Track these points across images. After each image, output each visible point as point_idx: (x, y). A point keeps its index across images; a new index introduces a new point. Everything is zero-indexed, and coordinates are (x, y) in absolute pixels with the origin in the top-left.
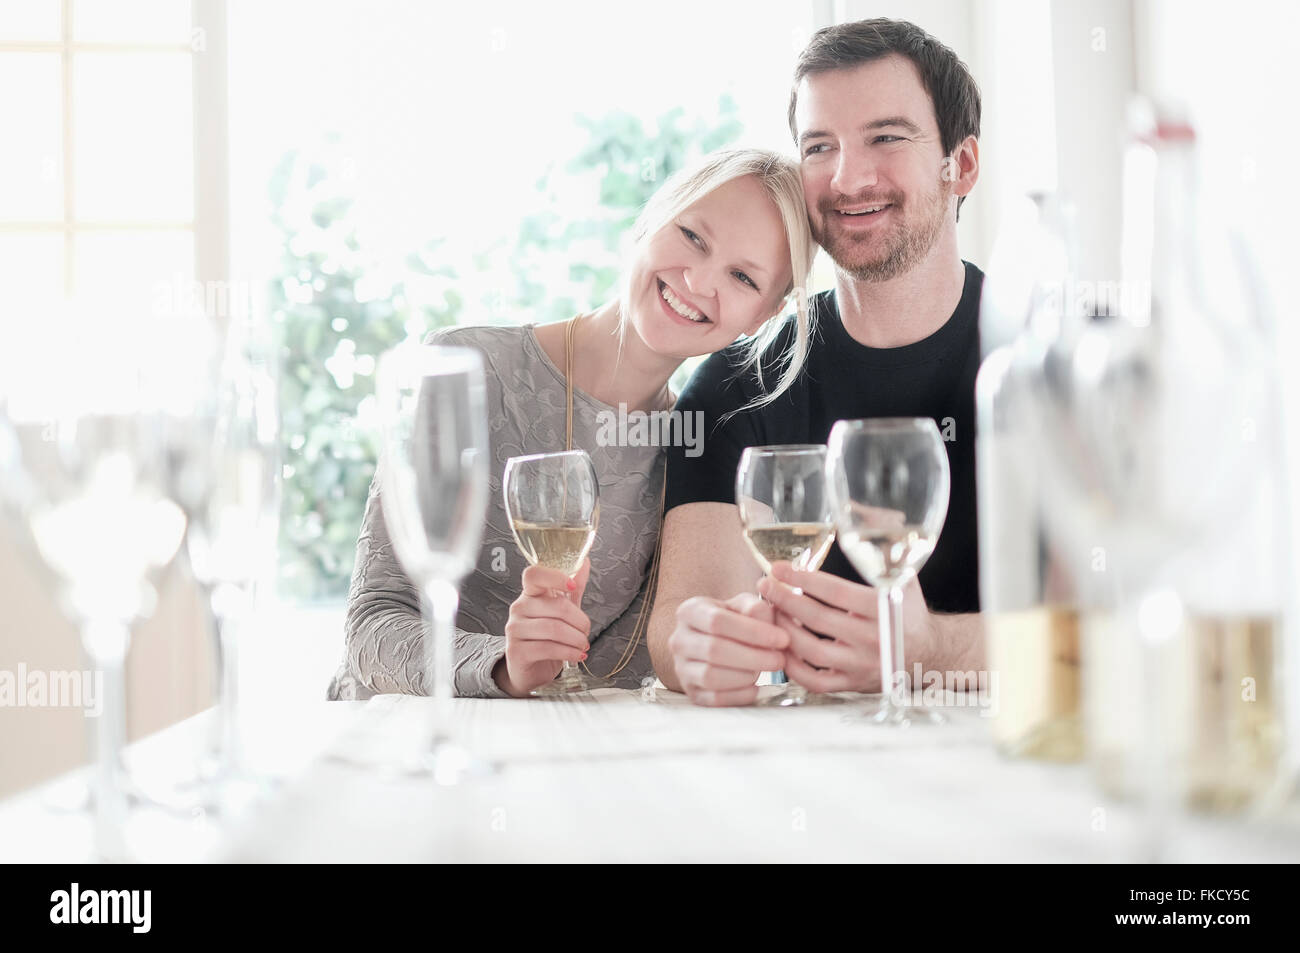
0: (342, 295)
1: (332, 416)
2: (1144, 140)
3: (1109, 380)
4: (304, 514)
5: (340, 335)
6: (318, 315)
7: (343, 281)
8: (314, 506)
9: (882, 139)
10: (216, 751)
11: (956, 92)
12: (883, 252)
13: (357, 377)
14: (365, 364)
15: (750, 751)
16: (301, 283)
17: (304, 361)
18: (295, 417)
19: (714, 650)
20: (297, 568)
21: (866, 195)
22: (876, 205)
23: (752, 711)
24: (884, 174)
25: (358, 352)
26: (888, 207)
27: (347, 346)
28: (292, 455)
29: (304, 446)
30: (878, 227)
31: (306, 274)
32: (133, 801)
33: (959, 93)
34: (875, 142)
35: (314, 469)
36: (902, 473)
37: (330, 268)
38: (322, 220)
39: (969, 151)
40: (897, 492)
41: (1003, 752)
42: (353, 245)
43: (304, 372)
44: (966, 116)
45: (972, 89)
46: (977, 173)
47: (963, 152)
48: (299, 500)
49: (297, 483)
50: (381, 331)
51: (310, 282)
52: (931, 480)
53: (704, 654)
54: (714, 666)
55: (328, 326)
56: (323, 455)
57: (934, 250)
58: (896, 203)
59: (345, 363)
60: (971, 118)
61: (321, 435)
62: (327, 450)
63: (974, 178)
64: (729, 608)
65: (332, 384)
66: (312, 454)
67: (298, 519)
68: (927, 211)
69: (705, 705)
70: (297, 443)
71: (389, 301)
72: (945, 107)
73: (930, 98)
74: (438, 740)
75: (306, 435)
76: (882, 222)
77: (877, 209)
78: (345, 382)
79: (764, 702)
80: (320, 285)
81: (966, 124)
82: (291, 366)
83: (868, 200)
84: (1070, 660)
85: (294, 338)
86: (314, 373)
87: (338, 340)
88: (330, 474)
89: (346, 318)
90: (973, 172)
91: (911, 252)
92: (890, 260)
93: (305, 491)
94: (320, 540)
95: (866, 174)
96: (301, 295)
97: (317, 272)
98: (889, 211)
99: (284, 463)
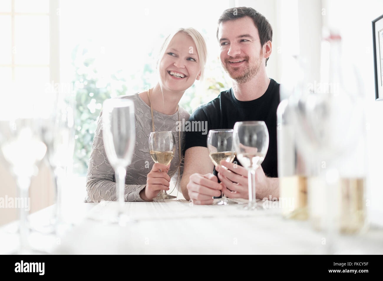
0: (92, 86)
1: (89, 121)
2: (327, 40)
3: (316, 109)
4: (81, 150)
5: (91, 98)
6: (85, 92)
7: (93, 82)
8: (84, 147)
9: (243, 41)
10: (55, 216)
11: (265, 28)
12: (243, 74)
13: (96, 110)
14: (99, 106)
15: (211, 217)
16: (80, 82)
17: (81, 105)
18: (78, 121)
19: (200, 189)
20: (79, 165)
21: (238, 57)
22: (241, 60)
23: (211, 206)
24: (243, 51)
25: (97, 103)
26: (244, 60)
27: (93, 101)
28: (77, 132)
29: (81, 130)
30: (241, 66)
31: (82, 80)
32: (31, 230)
33: (266, 28)
34: (240, 42)
35: (84, 137)
36: (255, 137)
37: (89, 78)
38: (86, 64)
39: (269, 45)
40: (254, 143)
41: (284, 218)
42: (95, 72)
43: (81, 108)
44: (268, 34)
45: (270, 27)
46: (271, 52)
47: (267, 45)
48: (79, 145)
49: (78, 140)
50: (104, 96)
51: (83, 82)
52: (263, 139)
53: (197, 190)
54: (200, 194)
55: (88, 95)
56: (86, 132)
57: (258, 74)
58: (247, 59)
59: (93, 106)
60: (269, 35)
61: (86, 126)
62: (88, 131)
63: (270, 53)
64: (205, 177)
65: (89, 112)
66: (83, 132)
67: (79, 151)
68: (256, 62)
69: (198, 204)
70: (79, 128)
71: (106, 88)
72: (261, 32)
73: (257, 29)
74: (120, 213)
75: (82, 126)
76: (242, 65)
77: (241, 61)
78: (93, 111)
79: (215, 203)
80: (86, 83)
81: (268, 37)
82: (78, 106)
83: (238, 58)
84: (304, 192)
85: (79, 99)
86: (84, 108)
87: (91, 99)
88: (89, 138)
89: (93, 92)
90: (270, 51)
91: (251, 74)
92: (245, 76)
93: (81, 143)
94: (85, 157)
95: (238, 51)
96: (80, 86)
97: (85, 79)
98: (245, 62)
99: (75, 135)
